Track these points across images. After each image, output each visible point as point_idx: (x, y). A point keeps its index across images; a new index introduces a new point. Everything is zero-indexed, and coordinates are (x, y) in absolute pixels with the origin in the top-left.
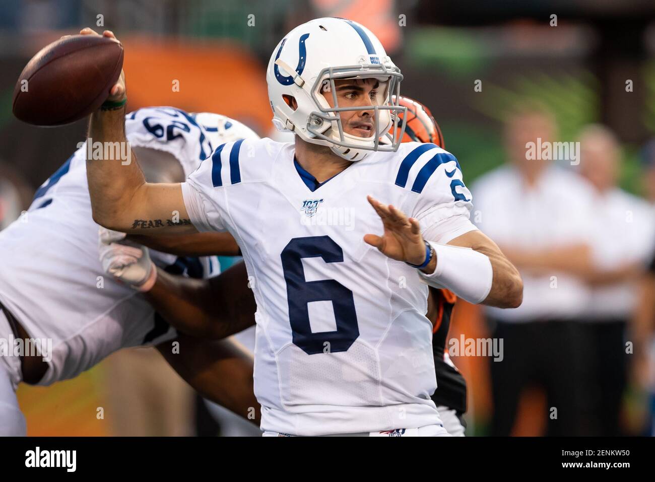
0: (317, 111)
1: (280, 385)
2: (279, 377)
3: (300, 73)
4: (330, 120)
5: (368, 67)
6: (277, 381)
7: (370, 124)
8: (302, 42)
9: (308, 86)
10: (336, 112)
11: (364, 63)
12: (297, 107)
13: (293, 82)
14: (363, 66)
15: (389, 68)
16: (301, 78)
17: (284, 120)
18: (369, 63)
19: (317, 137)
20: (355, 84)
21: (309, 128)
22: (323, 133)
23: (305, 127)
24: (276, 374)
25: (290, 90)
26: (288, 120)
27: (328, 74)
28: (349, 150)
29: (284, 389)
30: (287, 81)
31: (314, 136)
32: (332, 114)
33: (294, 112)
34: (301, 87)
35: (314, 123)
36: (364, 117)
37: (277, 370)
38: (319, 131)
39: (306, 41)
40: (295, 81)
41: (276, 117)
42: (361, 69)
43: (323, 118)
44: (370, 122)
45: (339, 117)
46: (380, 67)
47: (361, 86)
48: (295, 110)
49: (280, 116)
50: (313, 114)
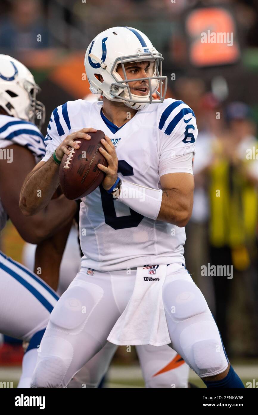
0: (115, 83)
1: (98, 247)
2: (98, 243)
3: (104, 61)
4: (123, 88)
5: (143, 55)
6: (96, 245)
7: (146, 87)
8: (104, 42)
9: (109, 68)
10: (126, 82)
11: (140, 53)
12: (103, 80)
13: (100, 67)
14: (140, 55)
15: (155, 54)
16: (104, 64)
17: (96, 89)
18: (143, 52)
19: (116, 98)
20: (135, 65)
21: (111, 93)
22: (119, 95)
23: (109, 92)
24: (96, 240)
25: (98, 71)
26: (98, 88)
27: (120, 61)
28: (135, 104)
29: (101, 249)
30: (96, 66)
31: (114, 97)
32: (124, 84)
33: (102, 83)
34: (105, 69)
35: (114, 90)
36: (143, 83)
37: (96, 239)
38: (117, 94)
39: (106, 42)
40: (101, 66)
41: (92, 87)
42: (139, 57)
43: (119, 87)
44: (146, 86)
45: (128, 85)
46: (150, 54)
47: (140, 66)
48: (102, 82)
49: (94, 86)
50: (113, 85)
